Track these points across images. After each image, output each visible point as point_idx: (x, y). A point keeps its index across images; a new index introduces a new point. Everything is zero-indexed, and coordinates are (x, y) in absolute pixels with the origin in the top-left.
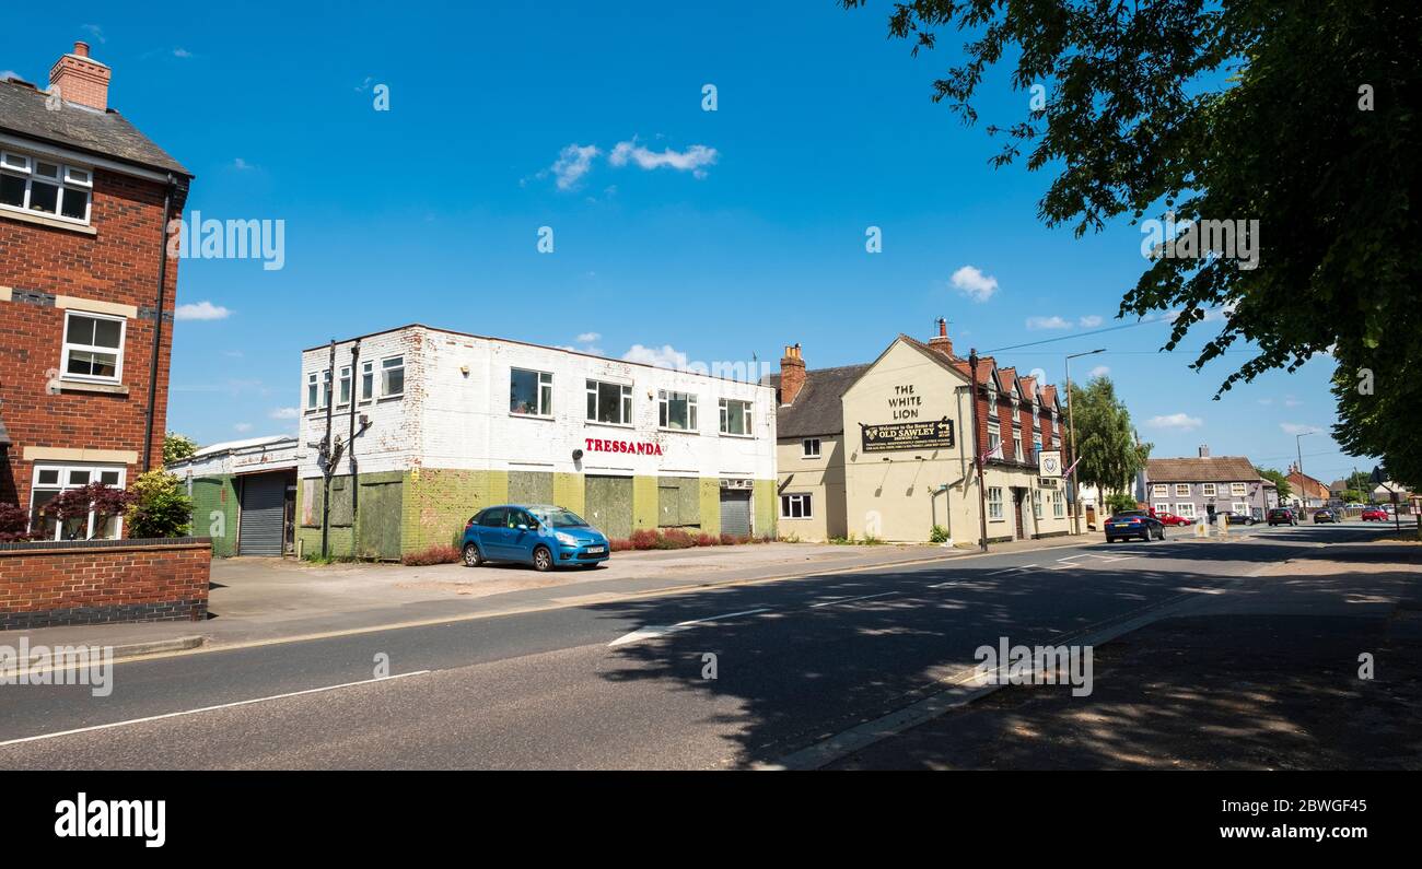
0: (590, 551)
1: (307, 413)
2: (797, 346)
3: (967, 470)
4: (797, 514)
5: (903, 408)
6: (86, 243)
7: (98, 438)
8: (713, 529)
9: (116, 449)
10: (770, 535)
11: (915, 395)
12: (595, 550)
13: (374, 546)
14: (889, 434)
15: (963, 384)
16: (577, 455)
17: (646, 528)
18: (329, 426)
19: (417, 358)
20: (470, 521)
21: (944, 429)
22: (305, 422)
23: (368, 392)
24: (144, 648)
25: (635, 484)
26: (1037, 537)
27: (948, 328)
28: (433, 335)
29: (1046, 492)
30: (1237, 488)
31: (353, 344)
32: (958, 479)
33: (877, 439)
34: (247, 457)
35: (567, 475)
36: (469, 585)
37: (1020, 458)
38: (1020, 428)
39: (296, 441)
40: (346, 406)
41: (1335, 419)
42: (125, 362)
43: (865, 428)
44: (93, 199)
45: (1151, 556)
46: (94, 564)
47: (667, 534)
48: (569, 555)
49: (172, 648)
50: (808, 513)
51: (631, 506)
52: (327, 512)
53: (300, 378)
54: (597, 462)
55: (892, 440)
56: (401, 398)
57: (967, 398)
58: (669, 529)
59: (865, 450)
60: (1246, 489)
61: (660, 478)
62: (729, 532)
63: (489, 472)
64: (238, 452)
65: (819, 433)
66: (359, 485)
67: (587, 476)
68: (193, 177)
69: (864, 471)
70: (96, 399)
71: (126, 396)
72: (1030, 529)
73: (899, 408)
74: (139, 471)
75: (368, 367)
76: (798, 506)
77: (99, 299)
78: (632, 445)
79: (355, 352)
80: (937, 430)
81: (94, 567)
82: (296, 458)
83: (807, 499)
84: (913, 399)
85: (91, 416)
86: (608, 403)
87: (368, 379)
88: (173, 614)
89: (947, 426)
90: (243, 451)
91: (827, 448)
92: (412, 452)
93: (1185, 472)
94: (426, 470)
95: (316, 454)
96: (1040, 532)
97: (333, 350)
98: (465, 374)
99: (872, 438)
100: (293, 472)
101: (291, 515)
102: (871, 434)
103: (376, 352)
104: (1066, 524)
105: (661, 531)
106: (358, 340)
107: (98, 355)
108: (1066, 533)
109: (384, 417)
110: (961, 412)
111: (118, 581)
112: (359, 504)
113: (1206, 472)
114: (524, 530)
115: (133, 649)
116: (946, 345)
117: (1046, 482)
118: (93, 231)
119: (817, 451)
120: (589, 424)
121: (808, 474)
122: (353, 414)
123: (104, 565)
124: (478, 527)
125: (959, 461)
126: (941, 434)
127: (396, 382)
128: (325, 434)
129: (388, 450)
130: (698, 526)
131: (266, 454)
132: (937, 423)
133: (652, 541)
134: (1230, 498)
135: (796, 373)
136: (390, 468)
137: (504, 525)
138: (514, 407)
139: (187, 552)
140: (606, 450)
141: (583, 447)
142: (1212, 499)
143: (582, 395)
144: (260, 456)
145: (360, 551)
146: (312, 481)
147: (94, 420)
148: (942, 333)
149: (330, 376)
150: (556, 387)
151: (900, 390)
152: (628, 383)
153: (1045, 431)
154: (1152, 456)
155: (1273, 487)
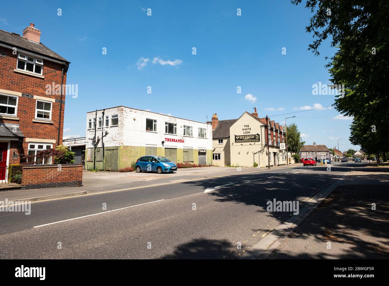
0: (173, 168)
1: (88, 130)
2: (216, 114)
3: (263, 148)
4: (216, 159)
5: (246, 131)
6: (41, 80)
7: (45, 136)
8: (196, 163)
9: (50, 139)
10: (211, 165)
11: (249, 127)
12: (174, 168)
13: (109, 167)
14: (242, 138)
15: (263, 125)
16: (163, 142)
17: (180, 162)
18: (95, 134)
19: (122, 115)
20: (138, 160)
21: (257, 137)
22: (88, 132)
23: (107, 124)
24: (73, 194)
25: (177, 150)
26: (279, 165)
27: (257, 110)
28: (126, 109)
29: (281, 154)
30: (323, 153)
31: (103, 111)
32: (261, 150)
33: (239, 139)
34: (70, 142)
35: (160, 148)
36: (143, 177)
37: (275, 145)
38: (275, 137)
39: (85, 138)
40: (101, 128)
41: (350, 135)
42: (52, 115)
43: (236, 136)
44: (43, 68)
45: (314, 170)
46: (53, 171)
47: (185, 164)
48: (167, 169)
49: (80, 194)
50: (219, 159)
51: (176, 156)
52: (95, 157)
53: (86, 120)
54: (168, 144)
55: (243, 139)
56: (117, 126)
57: (263, 128)
58: (186, 163)
59: (236, 142)
60: (325, 153)
61: (183, 149)
62: (200, 164)
63: (141, 147)
64: (67, 141)
65: (223, 137)
66: (105, 150)
67: (165, 148)
68: (70, 63)
69: (235, 148)
70: (45, 125)
71: (52, 124)
72: (277, 164)
73: (245, 131)
74: (56, 145)
75: (107, 117)
76: (217, 157)
77: (45, 97)
78: (177, 140)
79: (103, 113)
80: (255, 137)
81: (53, 172)
82: (85, 142)
83: (219, 155)
84: (249, 128)
85: (44, 130)
86: (171, 128)
87: (107, 121)
88: (73, 185)
89: (258, 136)
90: (69, 140)
91: (225, 141)
92: (121, 141)
93: (310, 149)
94: (124, 146)
95: (91, 141)
96: (279, 164)
97: (96, 113)
98: (134, 120)
99: (238, 139)
100: (84, 146)
101: (84, 158)
102: (237, 138)
103: (110, 114)
104: (285, 162)
105: (184, 163)
106: (104, 110)
107: (45, 113)
108: (285, 164)
109: (112, 131)
110: (262, 132)
111: (59, 175)
112: (105, 155)
113: (315, 149)
114: (154, 163)
115: (70, 194)
116: (256, 114)
117: (281, 151)
118: (43, 77)
119: (222, 142)
120: (166, 134)
121: (220, 148)
122: (102, 130)
123: (55, 171)
124: (140, 162)
125: (261, 145)
126: (256, 138)
127: (115, 122)
128: (94, 136)
129: (114, 140)
130: (193, 162)
131: (76, 141)
132: (255, 135)
133: (182, 166)
134: (321, 156)
135: (216, 121)
136: (114, 145)
137: (148, 161)
138: (147, 129)
139: (77, 168)
140: (170, 141)
141: (164, 140)
142: (316, 156)
143: (164, 126)
144: (74, 142)
145: (105, 168)
146: (90, 149)
147: (44, 131)
148: (255, 111)
149: (95, 120)
150: (158, 124)
151: (245, 126)
152: (176, 123)
153: (280, 137)
154: (305, 144)
155: (332, 153)
